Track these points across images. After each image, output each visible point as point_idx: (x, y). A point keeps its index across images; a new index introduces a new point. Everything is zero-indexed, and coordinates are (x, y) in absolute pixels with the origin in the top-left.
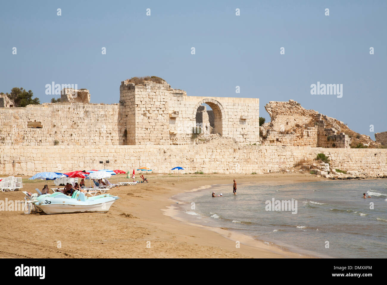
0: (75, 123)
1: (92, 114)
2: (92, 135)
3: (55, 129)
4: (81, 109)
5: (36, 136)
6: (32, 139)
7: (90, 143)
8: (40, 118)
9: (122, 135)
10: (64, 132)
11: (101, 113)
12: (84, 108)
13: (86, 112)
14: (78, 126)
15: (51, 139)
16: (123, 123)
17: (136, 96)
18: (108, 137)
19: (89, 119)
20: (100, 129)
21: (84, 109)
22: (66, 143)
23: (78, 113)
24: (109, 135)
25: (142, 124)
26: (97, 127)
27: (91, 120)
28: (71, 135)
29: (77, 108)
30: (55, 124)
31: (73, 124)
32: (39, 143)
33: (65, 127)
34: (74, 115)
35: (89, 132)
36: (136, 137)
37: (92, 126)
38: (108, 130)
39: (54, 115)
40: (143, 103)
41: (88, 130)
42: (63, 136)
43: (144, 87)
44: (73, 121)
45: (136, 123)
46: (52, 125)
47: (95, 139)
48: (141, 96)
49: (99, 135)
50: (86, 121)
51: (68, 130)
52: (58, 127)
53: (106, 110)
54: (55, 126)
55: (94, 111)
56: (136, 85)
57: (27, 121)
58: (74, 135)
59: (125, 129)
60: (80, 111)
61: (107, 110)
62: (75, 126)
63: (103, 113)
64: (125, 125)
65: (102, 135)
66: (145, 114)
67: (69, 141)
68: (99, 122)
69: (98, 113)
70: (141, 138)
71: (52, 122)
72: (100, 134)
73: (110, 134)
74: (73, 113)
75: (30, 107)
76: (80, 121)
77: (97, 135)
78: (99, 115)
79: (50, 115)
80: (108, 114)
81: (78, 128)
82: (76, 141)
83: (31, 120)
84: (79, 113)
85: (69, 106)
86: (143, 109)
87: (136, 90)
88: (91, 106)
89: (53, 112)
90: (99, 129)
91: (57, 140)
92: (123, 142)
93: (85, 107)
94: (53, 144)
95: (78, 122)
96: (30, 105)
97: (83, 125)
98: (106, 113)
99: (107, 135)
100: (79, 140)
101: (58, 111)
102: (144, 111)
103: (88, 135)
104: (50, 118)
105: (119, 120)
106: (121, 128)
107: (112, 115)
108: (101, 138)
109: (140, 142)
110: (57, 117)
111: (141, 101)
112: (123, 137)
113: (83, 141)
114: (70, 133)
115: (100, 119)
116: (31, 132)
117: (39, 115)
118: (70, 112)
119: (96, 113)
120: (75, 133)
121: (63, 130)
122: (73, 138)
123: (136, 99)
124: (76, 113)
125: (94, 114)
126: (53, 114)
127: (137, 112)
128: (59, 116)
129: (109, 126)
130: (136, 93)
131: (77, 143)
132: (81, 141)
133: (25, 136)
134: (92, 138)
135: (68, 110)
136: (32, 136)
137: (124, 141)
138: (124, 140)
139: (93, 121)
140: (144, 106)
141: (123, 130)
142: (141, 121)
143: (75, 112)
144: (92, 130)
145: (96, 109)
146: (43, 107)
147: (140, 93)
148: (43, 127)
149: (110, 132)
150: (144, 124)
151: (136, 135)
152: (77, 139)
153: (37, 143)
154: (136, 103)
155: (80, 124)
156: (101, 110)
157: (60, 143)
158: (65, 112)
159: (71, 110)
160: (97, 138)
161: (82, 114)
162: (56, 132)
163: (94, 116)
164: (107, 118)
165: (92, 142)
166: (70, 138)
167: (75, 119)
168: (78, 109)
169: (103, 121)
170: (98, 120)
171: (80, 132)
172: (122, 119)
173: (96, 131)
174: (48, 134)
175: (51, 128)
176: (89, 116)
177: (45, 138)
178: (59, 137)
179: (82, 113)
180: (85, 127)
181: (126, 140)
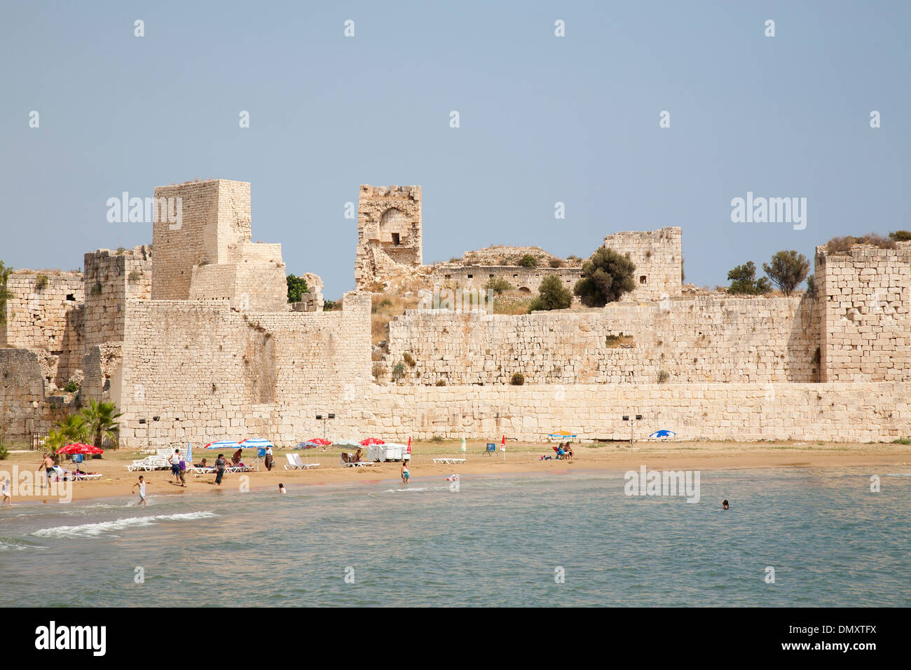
0: (704, 337)
1: (740, 319)
2: (741, 361)
3: (662, 349)
4: (717, 308)
5: (622, 363)
6: (615, 369)
7: (736, 377)
8: (631, 328)
9: (810, 359)
10: (681, 354)
11: (761, 315)
12: (722, 305)
13: (729, 313)
14: (710, 342)
15: (653, 370)
16: (812, 334)
17: (828, 279)
18: (777, 363)
19: (735, 327)
20: (760, 348)
21: (724, 307)
22: (683, 377)
23: (709, 316)
24: (779, 359)
25: (842, 336)
26: (752, 343)
27: (738, 329)
28: (695, 361)
29: (707, 307)
30: (662, 340)
31: (698, 339)
32: (628, 379)
33: (683, 345)
34: (702, 321)
35: (734, 354)
36: (829, 365)
37: (740, 342)
38: (776, 349)
39: (660, 321)
40: (845, 291)
41: (732, 350)
42: (677, 364)
43: (848, 257)
44: (700, 333)
45: (829, 335)
46: (654, 340)
47: (747, 369)
48: (841, 277)
49: (756, 359)
50: (727, 333)
51: (688, 350)
52: (667, 345)
53: (772, 308)
54: (660, 343)
55: (745, 311)
56: (829, 254)
57: (605, 334)
58: (700, 360)
59: (818, 346)
60: (715, 313)
61: (776, 309)
62: (705, 343)
63: (766, 314)
64: (816, 338)
65: (763, 359)
66: (853, 314)
67: (690, 373)
68: (757, 332)
69: (755, 314)
70: (841, 365)
71: (655, 335)
72: (759, 357)
73: (782, 357)
74: (701, 316)
75: (612, 307)
76: (714, 332)
77: (751, 360)
78: (757, 319)
79: (652, 322)
80: (778, 316)
81: (710, 346)
82: (704, 373)
83: (613, 333)
84: (712, 315)
85: (691, 302)
86: (844, 306)
87: (829, 265)
88: (740, 301)
89: (657, 315)
90: (757, 347)
91: (666, 370)
92: (811, 374)
93: (727, 304)
94: (657, 378)
95: (711, 333)
96: (612, 305)
97: (722, 340)
98: (774, 314)
99: (776, 360)
100: (712, 371)
101: (669, 313)
102: (847, 309)
103: (732, 361)
104: (651, 329)
105: (804, 327)
106: (808, 346)
107: (787, 318)
108: (761, 366)
109: (837, 375)
110: (666, 325)
111: (841, 289)
112: (811, 363)
113: (722, 372)
114: (693, 357)
115: (758, 327)
116: (613, 355)
117: (628, 321)
118: (692, 315)
119: (750, 315)
120: (705, 357)
121: (677, 352)
122: (698, 366)
123: (829, 285)
124: (707, 316)
125: (746, 317)
126: (657, 319)
127: (829, 311)
128: (669, 324)
129: (780, 342)
130: (829, 271)
131: (708, 377)
132: (717, 372)
133: (601, 363)
134: (741, 365)
135: (688, 310)
136: (614, 364)
137: (814, 371)
138: (814, 369)
139: (742, 332)
140: (849, 298)
141: (813, 349)
142: (840, 330)
143: (704, 314)
144: (742, 349)
145: (750, 308)
146: (638, 307)
147: (837, 271)
148: (638, 345)
149: (781, 353)
150: (847, 337)
151: (829, 359)
152: (708, 369)
153: (623, 377)
154: (829, 292)
155: (714, 339)
156: (761, 308)
157: (672, 377)
158: (683, 315)
159: (695, 310)
160: (752, 367)
161: (718, 318)
162: (663, 355)
163: (746, 321)
164: (775, 326)
165: (741, 374)
166: (692, 367)
167: (703, 328)
168: (711, 308)
169: (766, 331)
170: (754, 329)
171: (715, 355)
172: (810, 326)
173: (750, 352)
174: (646, 358)
175: (652, 346)
176: (735, 322)
177: (640, 367)
178: (670, 365)
179: (719, 315)
180: (724, 345)
181: (820, 370)
